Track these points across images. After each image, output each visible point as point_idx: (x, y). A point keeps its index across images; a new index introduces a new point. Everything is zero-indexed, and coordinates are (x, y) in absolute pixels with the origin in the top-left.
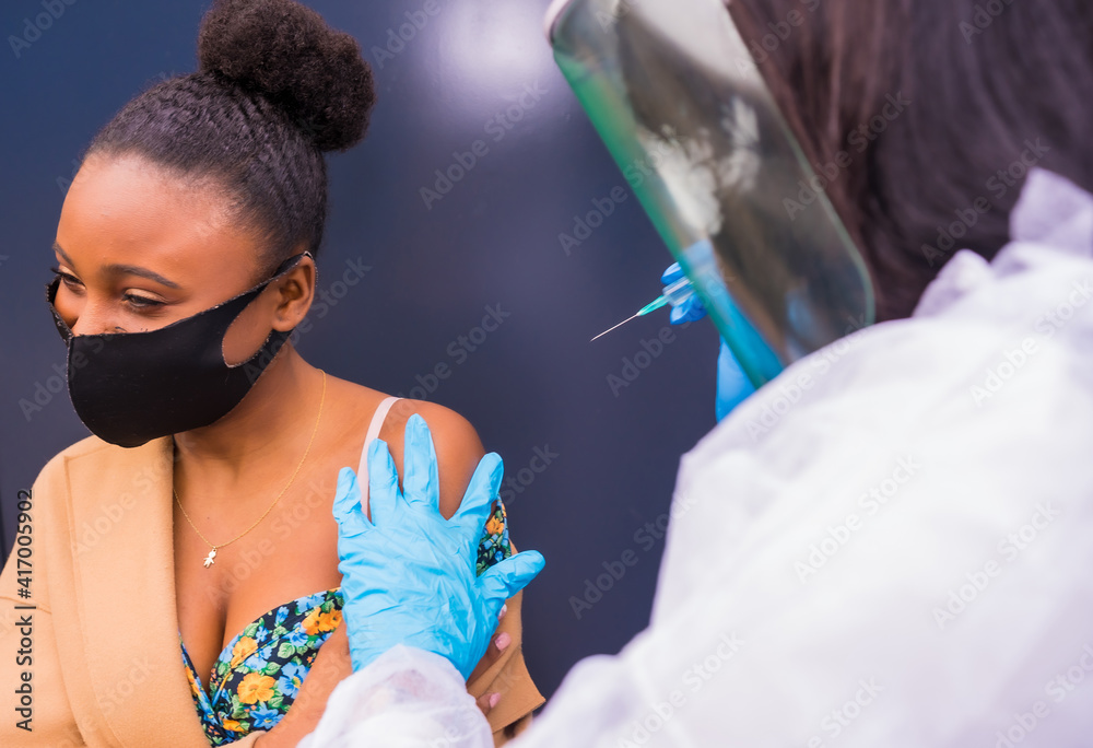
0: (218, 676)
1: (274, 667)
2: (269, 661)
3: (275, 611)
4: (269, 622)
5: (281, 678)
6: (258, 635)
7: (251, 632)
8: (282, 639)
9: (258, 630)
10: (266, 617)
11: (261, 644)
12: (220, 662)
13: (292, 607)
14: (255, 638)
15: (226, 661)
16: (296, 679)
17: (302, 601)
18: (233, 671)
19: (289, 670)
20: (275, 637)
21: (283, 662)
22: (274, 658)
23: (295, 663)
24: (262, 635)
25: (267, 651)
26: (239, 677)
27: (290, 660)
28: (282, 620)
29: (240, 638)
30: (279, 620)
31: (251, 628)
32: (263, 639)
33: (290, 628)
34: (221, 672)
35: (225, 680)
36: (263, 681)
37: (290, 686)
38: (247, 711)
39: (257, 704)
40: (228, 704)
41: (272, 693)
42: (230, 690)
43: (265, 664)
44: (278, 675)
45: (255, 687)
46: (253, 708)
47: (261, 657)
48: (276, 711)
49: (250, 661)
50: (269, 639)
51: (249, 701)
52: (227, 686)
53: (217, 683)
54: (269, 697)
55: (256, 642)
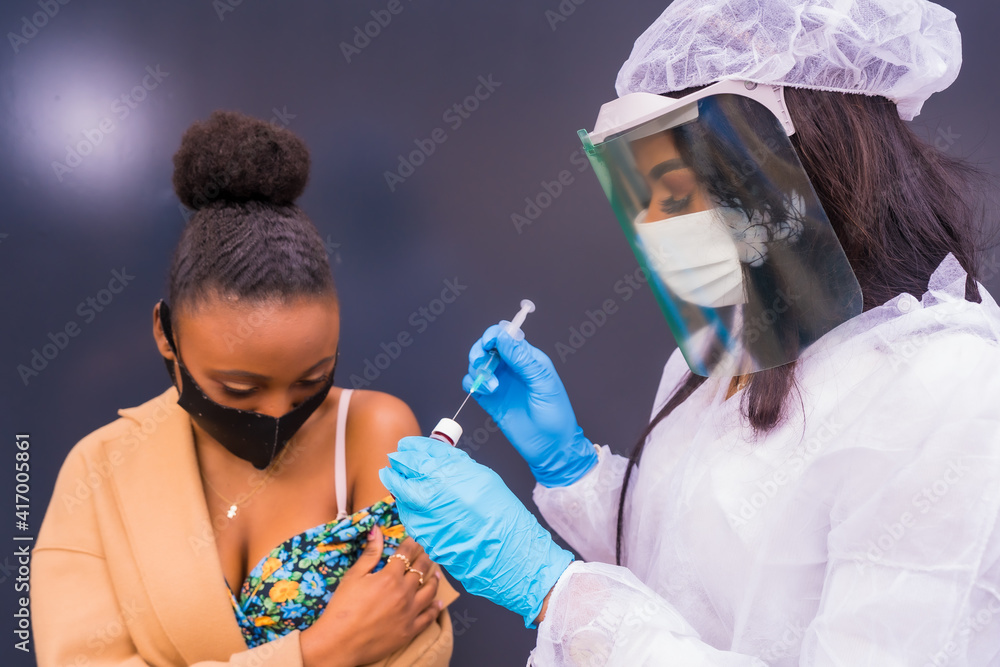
0: (251, 587)
1: (298, 575)
2: (293, 571)
3: (291, 540)
4: (288, 547)
5: (303, 583)
6: (281, 556)
7: (276, 554)
8: (300, 557)
9: (280, 552)
10: (285, 544)
11: (284, 562)
12: (251, 578)
13: (303, 536)
14: (278, 558)
15: (257, 576)
16: (313, 582)
17: (309, 532)
18: (263, 582)
19: (308, 576)
20: (293, 556)
21: (303, 571)
22: (296, 568)
23: (311, 572)
24: (284, 556)
25: (290, 566)
26: (269, 586)
27: (308, 569)
28: (297, 545)
29: (267, 559)
30: (295, 545)
31: (275, 552)
32: (285, 558)
33: (304, 551)
34: (253, 585)
35: (256, 590)
36: (290, 585)
37: (310, 587)
38: (279, 607)
39: (286, 601)
40: (258, 606)
41: (297, 593)
42: (262, 596)
43: (290, 574)
44: (300, 580)
45: (284, 590)
46: (284, 604)
47: (286, 570)
48: (300, 605)
49: (277, 574)
50: (289, 558)
51: (280, 601)
52: (258, 594)
53: (249, 593)
54: (295, 596)
55: (280, 561)
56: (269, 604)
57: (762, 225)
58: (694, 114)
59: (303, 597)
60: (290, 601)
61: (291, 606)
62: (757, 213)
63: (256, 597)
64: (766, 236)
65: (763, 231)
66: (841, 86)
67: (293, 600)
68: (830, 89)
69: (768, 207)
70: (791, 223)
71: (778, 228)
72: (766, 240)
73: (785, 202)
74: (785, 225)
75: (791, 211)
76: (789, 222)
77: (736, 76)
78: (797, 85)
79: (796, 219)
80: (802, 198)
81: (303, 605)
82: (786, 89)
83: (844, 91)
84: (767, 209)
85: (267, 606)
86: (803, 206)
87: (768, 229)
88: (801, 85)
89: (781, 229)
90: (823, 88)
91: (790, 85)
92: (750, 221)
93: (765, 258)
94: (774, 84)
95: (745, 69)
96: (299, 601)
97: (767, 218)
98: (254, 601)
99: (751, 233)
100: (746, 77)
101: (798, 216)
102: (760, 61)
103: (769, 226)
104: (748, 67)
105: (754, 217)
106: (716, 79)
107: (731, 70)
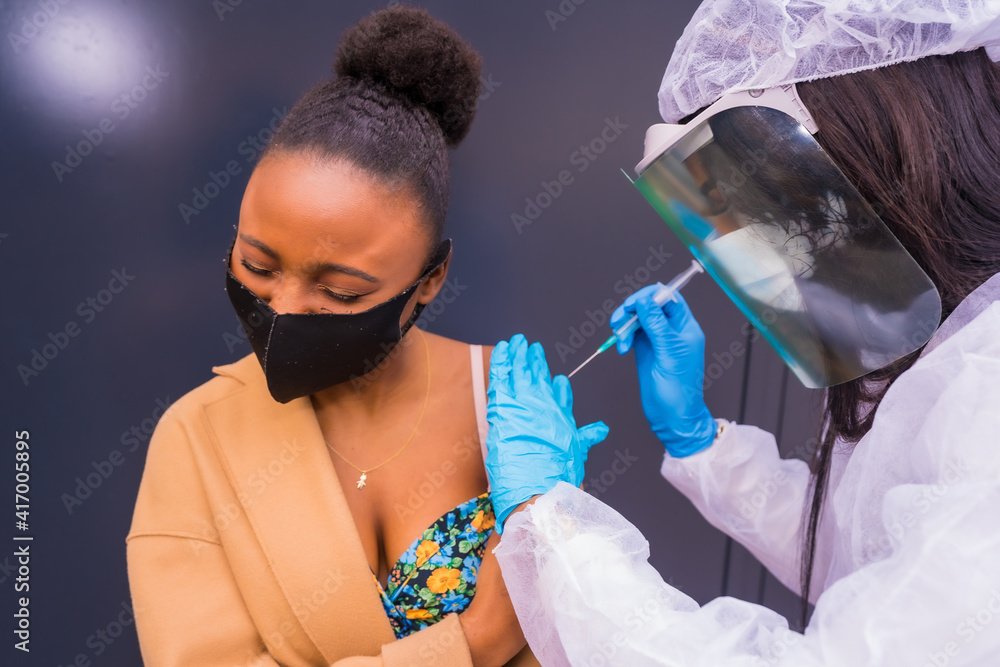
0: (402, 574)
1: (458, 560)
2: (453, 556)
3: (445, 518)
4: (442, 526)
5: (464, 569)
6: (436, 537)
7: (430, 536)
8: (459, 539)
9: (434, 534)
10: (438, 522)
11: (441, 545)
12: (403, 565)
13: (457, 513)
14: (434, 540)
15: (410, 562)
16: (473, 568)
17: (463, 508)
18: (418, 570)
19: (468, 562)
20: (452, 537)
21: (463, 556)
22: (456, 553)
23: (471, 556)
24: (440, 538)
25: (448, 549)
26: (424, 575)
27: (468, 554)
28: (453, 524)
29: (420, 542)
30: (450, 524)
31: (429, 533)
32: (442, 541)
33: (462, 529)
34: (406, 573)
35: (409, 578)
36: (451, 573)
37: (470, 575)
38: (438, 599)
39: (447, 592)
40: (411, 597)
41: (458, 582)
42: (415, 586)
43: (449, 560)
44: (461, 567)
45: (444, 580)
46: (444, 596)
47: (444, 555)
48: (462, 596)
49: (435, 560)
50: (447, 540)
51: (440, 592)
52: (411, 583)
53: (399, 582)
54: (457, 585)
55: (437, 543)
56: (426, 595)
57: (801, 234)
58: (708, 135)
59: (465, 586)
60: (451, 591)
61: (453, 597)
62: (793, 224)
63: (407, 587)
64: (809, 245)
65: (803, 240)
66: (867, 63)
67: (455, 590)
68: (853, 70)
69: (803, 215)
70: (833, 227)
71: (820, 235)
72: (810, 250)
73: (821, 206)
74: (826, 231)
75: (830, 214)
76: (830, 226)
77: (737, 87)
78: (810, 78)
79: (839, 222)
80: (841, 198)
81: (466, 595)
82: (799, 85)
83: (873, 67)
84: (803, 218)
85: (424, 598)
86: (844, 207)
87: (809, 237)
88: (815, 77)
89: (824, 235)
90: (844, 72)
91: (801, 80)
92: (788, 233)
93: (814, 267)
94: (782, 84)
95: (744, 78)
96: (461, 592)
97: (805, 226)
98: (405, 591)
99: (792, 244)
100: (747, 86)
101: (840, 218)
102: (758, 66)
103: (810, 234)
104: (746, 75)
105: (790, 228)
106: (719, 95)
107: (730, 83)
